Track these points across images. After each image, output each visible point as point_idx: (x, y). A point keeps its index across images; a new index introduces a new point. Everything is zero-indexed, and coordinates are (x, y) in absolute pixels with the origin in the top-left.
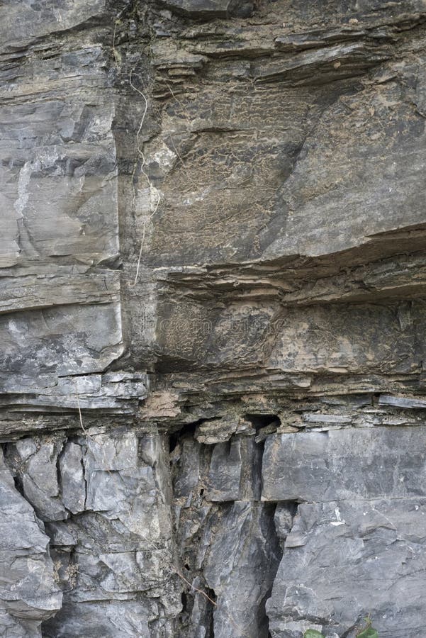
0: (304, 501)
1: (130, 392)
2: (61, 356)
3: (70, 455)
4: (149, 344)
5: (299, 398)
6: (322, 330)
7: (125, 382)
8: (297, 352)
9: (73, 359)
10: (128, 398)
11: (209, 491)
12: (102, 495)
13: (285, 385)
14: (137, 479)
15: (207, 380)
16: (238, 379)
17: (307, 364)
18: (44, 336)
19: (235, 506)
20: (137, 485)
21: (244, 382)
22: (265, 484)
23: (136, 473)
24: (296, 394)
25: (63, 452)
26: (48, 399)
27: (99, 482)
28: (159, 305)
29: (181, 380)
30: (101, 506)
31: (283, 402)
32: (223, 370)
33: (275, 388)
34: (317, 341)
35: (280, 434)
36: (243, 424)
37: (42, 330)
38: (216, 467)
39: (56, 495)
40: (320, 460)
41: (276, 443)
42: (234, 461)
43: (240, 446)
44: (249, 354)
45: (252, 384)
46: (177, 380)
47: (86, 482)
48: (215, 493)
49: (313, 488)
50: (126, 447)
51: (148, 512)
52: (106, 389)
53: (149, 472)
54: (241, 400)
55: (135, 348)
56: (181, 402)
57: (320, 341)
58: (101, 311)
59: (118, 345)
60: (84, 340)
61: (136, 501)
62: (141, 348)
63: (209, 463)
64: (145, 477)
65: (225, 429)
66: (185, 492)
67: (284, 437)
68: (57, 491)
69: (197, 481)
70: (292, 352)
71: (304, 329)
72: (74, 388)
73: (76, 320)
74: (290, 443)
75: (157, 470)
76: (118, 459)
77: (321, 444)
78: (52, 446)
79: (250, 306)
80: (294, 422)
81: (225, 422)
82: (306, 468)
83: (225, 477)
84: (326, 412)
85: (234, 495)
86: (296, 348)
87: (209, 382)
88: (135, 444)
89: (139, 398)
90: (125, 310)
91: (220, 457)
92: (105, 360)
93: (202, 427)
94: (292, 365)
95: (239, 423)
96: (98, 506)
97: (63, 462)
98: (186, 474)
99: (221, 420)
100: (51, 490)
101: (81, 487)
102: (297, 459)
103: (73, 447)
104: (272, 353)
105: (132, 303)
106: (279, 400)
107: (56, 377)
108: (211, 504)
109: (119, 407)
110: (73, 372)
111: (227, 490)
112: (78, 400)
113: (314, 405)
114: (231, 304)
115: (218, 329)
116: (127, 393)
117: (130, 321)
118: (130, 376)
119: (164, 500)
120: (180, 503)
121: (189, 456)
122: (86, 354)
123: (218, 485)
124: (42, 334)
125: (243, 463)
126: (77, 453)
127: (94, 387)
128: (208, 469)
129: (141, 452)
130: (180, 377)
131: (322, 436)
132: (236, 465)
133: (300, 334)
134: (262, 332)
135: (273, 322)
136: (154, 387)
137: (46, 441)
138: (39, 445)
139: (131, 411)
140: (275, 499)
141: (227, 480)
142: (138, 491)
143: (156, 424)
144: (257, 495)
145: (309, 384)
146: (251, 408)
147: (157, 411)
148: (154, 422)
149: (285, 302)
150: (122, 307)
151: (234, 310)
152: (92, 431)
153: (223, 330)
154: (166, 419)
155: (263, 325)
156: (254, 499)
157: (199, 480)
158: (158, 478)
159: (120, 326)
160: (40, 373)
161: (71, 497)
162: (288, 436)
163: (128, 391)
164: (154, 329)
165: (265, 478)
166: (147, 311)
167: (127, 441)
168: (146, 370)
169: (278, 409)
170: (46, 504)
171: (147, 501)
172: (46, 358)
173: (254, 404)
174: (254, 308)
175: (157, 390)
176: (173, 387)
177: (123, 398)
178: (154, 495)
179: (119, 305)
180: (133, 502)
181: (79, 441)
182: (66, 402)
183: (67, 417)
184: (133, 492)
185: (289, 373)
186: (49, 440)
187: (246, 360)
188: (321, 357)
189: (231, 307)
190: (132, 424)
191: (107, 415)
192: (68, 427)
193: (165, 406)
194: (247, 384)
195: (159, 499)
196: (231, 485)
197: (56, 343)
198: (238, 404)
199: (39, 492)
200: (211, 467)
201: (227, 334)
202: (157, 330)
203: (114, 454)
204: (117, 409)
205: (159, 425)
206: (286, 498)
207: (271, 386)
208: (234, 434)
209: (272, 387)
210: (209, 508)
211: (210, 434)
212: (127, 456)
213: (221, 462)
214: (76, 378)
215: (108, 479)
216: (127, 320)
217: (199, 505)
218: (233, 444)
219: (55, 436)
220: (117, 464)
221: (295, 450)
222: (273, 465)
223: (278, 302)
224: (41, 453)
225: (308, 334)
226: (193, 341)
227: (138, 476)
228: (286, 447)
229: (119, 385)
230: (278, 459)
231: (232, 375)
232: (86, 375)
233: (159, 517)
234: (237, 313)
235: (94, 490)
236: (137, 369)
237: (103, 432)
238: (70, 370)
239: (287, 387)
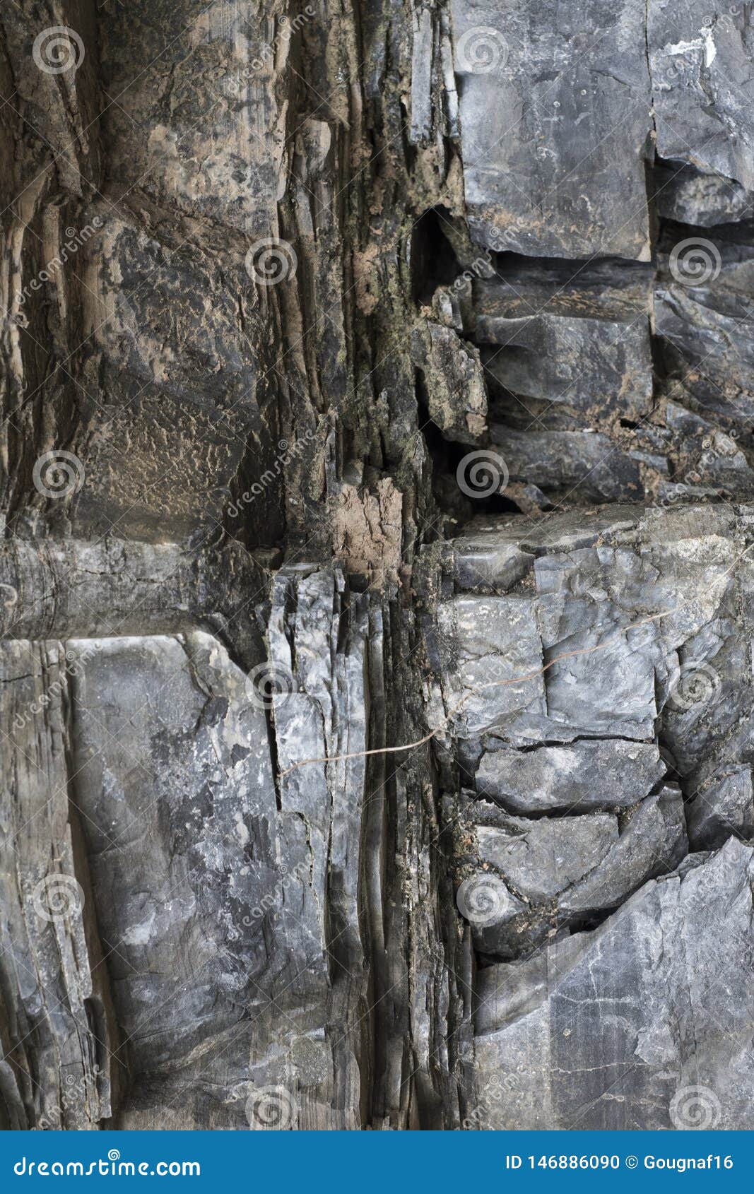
0: (649, 143)
1: (320, 614)
2: (221, 802)
3: (508, 781)
4: (188, 562)
5: (367, 154)
6: (170, 87)
7: (293, 628)
8: (233, 156)
9: (229, 771)
10: (337, 621)
11: (625, 404)
12: (613, 695)
13: (325, 192)
14: (567, 596)
15: (309, 406)
16: (307, 321)
17: (265, 129)
18: (164, 849)
19: (663, 332)
20: (584, 597)
21: (316, 305)
22: (604, 249)
23: (550, 601)
24: (357, 163)
25: (502, 802)
26: (341, 838)
27: (579, 704)
28: (77, 535)
29: (306, 477)
30: (642, 697)
31: (380, 199)
32: (280, 360)
33: (335, 218)
34: (202, 100)
35: (467, 207)
36: (439, 308)
37: (147, 856)
38: (559, 385)
39: (614, 820)
40: (535, 97)
41: (492, 217)
42: (540, 336)
43: (501, 320)
44: (232, 291)
45: (324, 282)
46: (304, 490)
47: (581, 738)
48: (631, 388)
49: (614, 115)
50: (481, 629)
51: (659, 568)
52: (311, 679)
53: (550, 564)
54: (373, 315)
55: (201, 600)
56: (365, 477)
57: (200, 93)
58: (91, 693)
59: (188, 648)
60: (176, 741)
61: (627, 602)
62: (199, 583)
63: (552, 406)
64: (562, 576)
65: (447, 359)
66: (626, 471)
67: (476, 195)
68: (605, 817)
69: (598, 438)
70: (230, 170)
71: (168, 138)
72: (309, 767)
73: (118, 760)
74: (491, 180)
75: (546, 545)
76: (512, 647)
77: (491, 93)
78: (481, 830)
79: (94, 286)
80: (436, 169)
81: (429, 357)
82: (557, 135)
83: (587, 362)
84: (405, 80)
85: (636, 335)
86: (221, 159)
87: (313, 401)
88: (472, 602)
89: (342, 589)
90: (93, 626)
91: (533, 374)
92: (230, 684)
93: (442, 421)
94: (268, 173)
95: (435, 321)
96: (643, 704)
97: (526, 800)
98: (580, 468)
99: (425, 368)
100: (601, 834)
101: (593, 751)
102: (532, 160)
103: (490, 772)
104: (236, 226)
105: (74, 608)
106: (373, 211)
107: (279, 817)
108: (663, 401)
109: (362, 645)
110: (265, 771)
111: (622, 354)
112: (343, 757)
113: (390, 113)
114: (93, 339)
115: (160, 374)
116: (323, 625)
117: (121, 613)
118: (277, 615)
119: (629, 524)
120: (655, 483)
121: (532, 461)
122: (213, 734)
123: (609, 380)
124: (159, 855)
125: (549, 310)
126: (502, 763)
127: (306, 713)
128: (567, 410)
129: (495, 585)
130: (298, 480)
131: (471, 92)
132: (552, 332)
133: (181, 148)
134: (167, 253)
135: (144, 223)
136: (319, 552)
137: (470, 847)
138: (480, 864)
139: (378, 613)
140: (646, 221)
141: (595, 356)
142: (598, 595)
143: (422, 547)
144: (640, 273)
145: (325, 125)
146: (393, 286)
147: (386, 543)
148: (417, 552)
149: (86, 188)
150: (81, 635)
151: (108, 328)
152: (437, 721)
153: (163, 361)
154: (410, 519)
155: (149, 250)
156: (652, 282)
157: (596, 432)
158: (566, 540)
159: (133, 641)
160: (269, 861)
161: (620, 779)
162: (471, 184)
163: (319, 620)
164: (147, 548)
165: (587, 249)
166: (96, 566)
167: (463, 625)
168: (266, 571)
169: (399, 212)
170: (638, 845)
171: (627, 569)
172: (226, 843)
173: (383, 279)
174: (104, 274)
175: (330, 541)
176: (323, 498)
177: (335, 634)
178: (610, 552)
179: (75, 642)
180: (633, 609)
181: (472, 757)
182: (350, 790)
183: (401, 790)
184: (603, 609)
185: (291, 180)
186: (466, 837)
187: (249, 298)
188: (245, 91)
189: (101, 338)
190: (416, 611)
191: (390, 676)
192: (428, 786)
193: (375, 520)
194: (323, 296)
195: (625, 537)
196: (608, 342)
197: (183, 817)
198: (385, 323)
199: (606, 866)
200: (560, 399)
201: (175, 350)
202: (150, 540)
203: (497, 660)
204: (369, 652)
205: (430, 538)
206: (642, 190)
207: (329, 232)
208: (467, 336)
209: (331, 229)
210: (671, 406)
211: (460, 399)
212: (503, 624)
213: (547, 371)
214: (281, 762)
215: (569, 679)
216: (121, 622)
217: (664, 432)
218: (494, 339)
219: (455, 822)
220: (524, 652)
221: (511, 164)
222: (551, 229)
223: (85, 208)
224: (501, 862)
225: (182, 127)
226: (189, 444)
227: (559, 595)
228: (503, 191)
229: (302, 644)
230: (535, 212)
231: (296, 340)
232: (272, 734)
233: (673, 539)
234: (115, 322)
235: (600, 716)
236: (263, 598)
237: (437, 691)
238: (261, 779)
239: (330, 187)
